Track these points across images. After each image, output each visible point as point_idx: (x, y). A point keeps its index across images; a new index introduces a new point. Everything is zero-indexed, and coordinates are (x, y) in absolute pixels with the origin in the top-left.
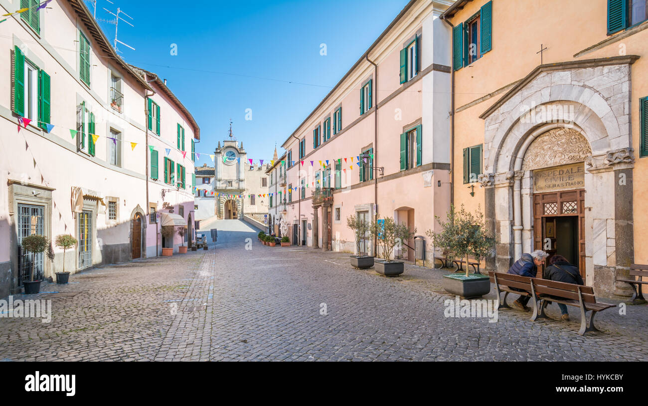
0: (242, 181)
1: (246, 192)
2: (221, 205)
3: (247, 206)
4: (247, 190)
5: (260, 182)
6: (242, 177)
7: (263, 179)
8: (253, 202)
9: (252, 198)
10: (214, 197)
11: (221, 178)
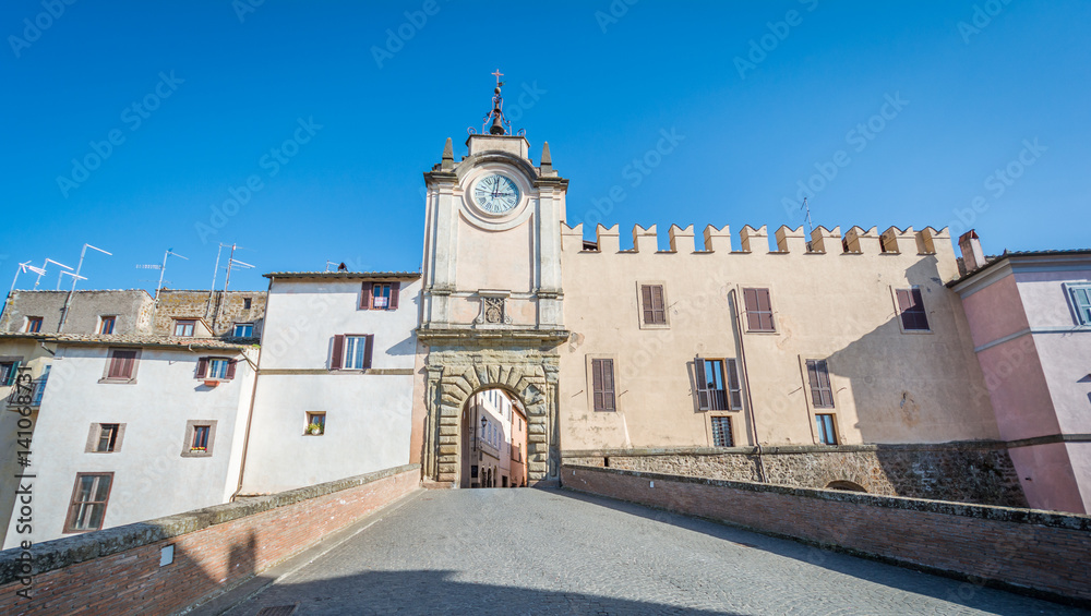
0: (553, 295)
1: (572, 350)
2: (446, 409)
3: (578, 414)
4: (577, 338)
5: (632, 305)
6: (550, 280)
7: (647, 290)
8: (604, 393)
9: (603, 372)
10: (410, 372)
11: (450, 281)
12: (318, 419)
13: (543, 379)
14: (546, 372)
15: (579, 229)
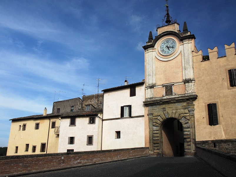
0: (191, 81)
2: (154, 128)
6: (189, 76)
7: (231, 72)
10: (143, 116)
11: (154, 83)
12: (118, 134)
13: (188, 114)
14: (189, 111)
15: (200, 52)
